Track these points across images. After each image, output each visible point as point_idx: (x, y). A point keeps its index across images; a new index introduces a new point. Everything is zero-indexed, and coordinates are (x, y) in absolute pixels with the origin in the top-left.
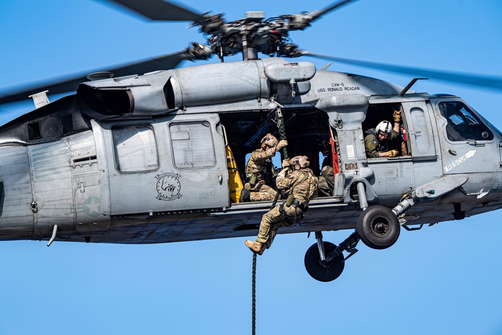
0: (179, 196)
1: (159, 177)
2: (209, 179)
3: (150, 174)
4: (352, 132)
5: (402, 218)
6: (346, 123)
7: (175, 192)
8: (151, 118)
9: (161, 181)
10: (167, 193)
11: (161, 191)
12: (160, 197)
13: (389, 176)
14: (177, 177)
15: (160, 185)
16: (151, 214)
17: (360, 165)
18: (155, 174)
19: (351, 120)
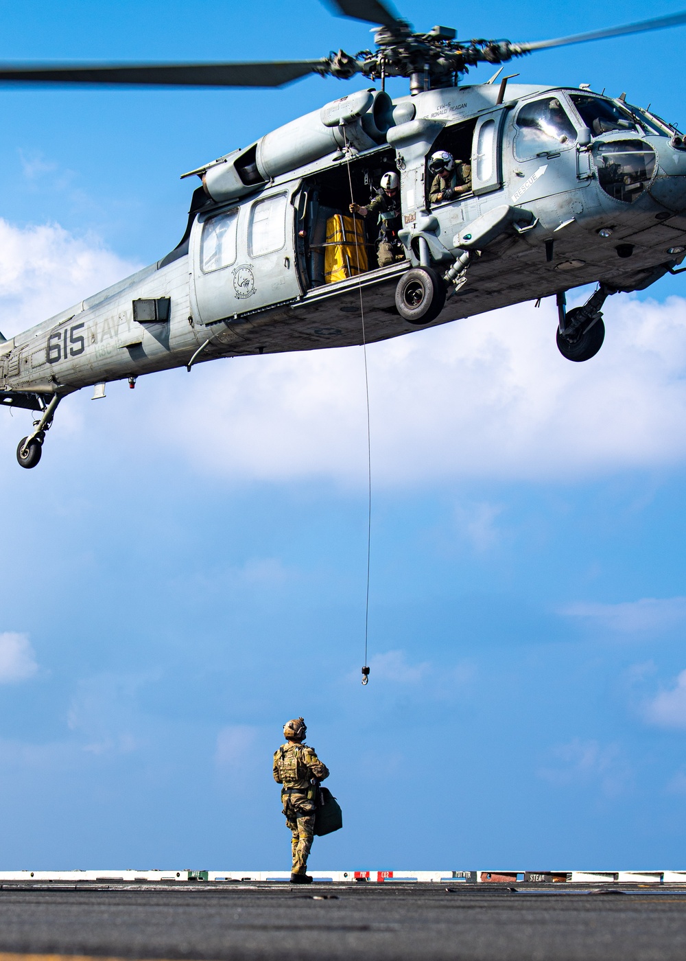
0: (254, 291)
1: (235, 272)
2: (277, 264)
3: (227, 270)
4: (414, 171)
5: (462, 277)
6: (409, 161)
7: (250, 286)
8: (238, 200)
9: (237, 276)
10: (243, 290)
11: (238, 288)
12: (238, 296)
13: (454, 222)
14: (249, 268)
15: (236, 281)
16: (236, 317)
17: (419, 214)
18: (231, 269)
19: (413, 156)
